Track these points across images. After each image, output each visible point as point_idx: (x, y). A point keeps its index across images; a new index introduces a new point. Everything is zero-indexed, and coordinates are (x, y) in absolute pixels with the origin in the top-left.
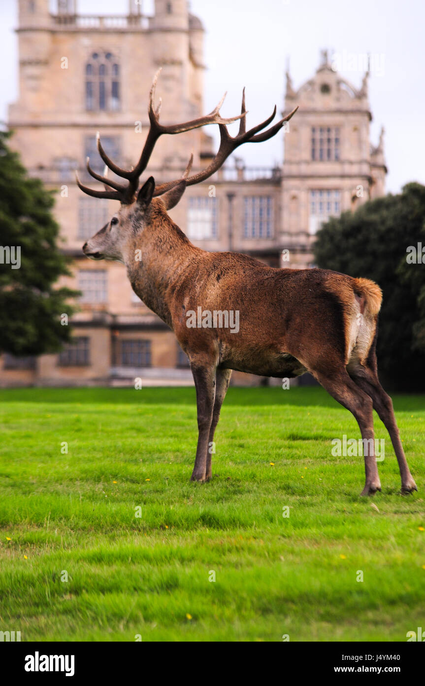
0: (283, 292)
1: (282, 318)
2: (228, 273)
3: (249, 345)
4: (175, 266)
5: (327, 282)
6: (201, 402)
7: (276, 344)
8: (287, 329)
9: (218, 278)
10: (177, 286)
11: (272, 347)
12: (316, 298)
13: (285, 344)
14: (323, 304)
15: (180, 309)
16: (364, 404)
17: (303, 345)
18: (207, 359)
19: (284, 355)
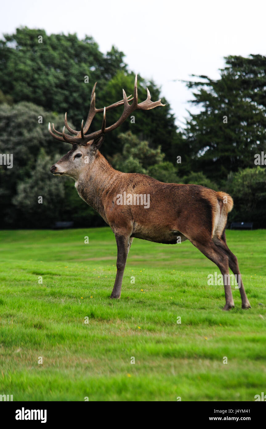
0: (176, 196)
1: (175, 211)
2: (139, 184)
3: (154, 225)
4: (109, 179)
5: (202, 193)
6: (121, 255)
7: (171, 225)
8: (178, 217)
9: (134, 187)
10: (110, 190)
11: (168, 227)
12: (196, 201)
13: (176, 225)
14: (201, 205)
15: (111, 203)
16: (224, 260)
17: (188, 227)
18: (125, 231)
19: (175, 231)
